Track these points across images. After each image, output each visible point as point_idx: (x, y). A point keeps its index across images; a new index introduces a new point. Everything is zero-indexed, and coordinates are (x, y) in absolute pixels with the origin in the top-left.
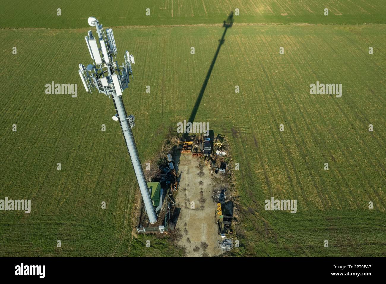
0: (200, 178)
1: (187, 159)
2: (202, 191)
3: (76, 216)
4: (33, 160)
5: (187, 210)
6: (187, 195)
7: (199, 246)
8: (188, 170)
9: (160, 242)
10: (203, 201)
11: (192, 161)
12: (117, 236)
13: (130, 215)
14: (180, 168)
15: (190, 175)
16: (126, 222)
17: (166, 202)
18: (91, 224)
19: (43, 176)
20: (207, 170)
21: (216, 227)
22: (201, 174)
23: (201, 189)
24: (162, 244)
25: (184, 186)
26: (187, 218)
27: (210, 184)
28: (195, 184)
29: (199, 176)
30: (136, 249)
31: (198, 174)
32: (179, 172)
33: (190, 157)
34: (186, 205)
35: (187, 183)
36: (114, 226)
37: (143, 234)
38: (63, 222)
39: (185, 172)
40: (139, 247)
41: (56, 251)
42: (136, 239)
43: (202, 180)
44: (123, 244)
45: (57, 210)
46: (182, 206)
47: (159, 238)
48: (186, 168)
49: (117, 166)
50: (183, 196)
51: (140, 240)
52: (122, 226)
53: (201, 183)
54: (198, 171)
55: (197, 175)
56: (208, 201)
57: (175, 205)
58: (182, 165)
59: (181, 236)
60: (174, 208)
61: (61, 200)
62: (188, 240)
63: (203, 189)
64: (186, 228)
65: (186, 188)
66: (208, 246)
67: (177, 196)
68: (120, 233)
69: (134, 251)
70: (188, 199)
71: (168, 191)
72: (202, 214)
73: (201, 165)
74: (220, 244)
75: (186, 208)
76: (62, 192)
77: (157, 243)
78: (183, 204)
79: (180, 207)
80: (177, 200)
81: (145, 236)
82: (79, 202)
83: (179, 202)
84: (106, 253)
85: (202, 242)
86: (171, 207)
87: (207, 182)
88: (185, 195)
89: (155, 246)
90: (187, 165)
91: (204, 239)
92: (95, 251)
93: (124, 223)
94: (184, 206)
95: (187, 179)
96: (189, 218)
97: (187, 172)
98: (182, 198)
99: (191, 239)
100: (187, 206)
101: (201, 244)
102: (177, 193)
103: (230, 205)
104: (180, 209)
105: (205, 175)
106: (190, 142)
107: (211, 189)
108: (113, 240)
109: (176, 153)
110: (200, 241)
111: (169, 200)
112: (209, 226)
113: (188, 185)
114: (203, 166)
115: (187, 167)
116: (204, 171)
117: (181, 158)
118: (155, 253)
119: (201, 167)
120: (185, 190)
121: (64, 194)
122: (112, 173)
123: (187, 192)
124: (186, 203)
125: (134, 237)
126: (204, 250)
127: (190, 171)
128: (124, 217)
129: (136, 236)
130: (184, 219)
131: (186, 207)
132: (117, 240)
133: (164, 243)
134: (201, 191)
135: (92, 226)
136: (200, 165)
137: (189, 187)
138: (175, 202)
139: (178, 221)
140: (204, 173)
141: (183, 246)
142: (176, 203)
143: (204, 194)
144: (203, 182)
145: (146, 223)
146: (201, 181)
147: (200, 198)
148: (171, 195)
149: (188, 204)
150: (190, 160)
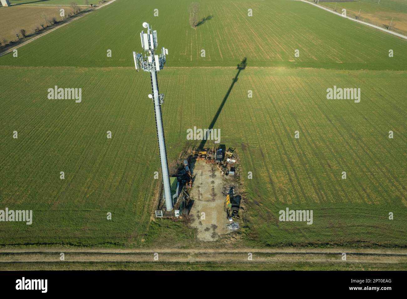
0: (212, 179)
1: (201, 165)
3: (100, 205)
4: (63, 164)
5: (200, 202)
7: (209, 227)
9: (176, 224)
10: (214, 195)
11: (206, 166)
12: (136, 220)
13: (149, 205)
14: (195, 171)
15: (204, 177)
16: (146, 210)
17: (181, 195)
18: (114, 211)
19: (71, 176)
20: (219, 173)
21: (225, 214)
22: (213, 176)
23: (213, 186)
24: (177, 225)
25: (198, 184)
26: (199, 207)
27: (221, 183)
28: (207, 183)
30: (153, 229)
31: (210, 176)
32: (194, 174)
33: (204, 164)
35: (200, 182)
36: (135, 213)
37: (160, 219)
38: (89, 209)
39: (199, 174)
40: (157, 228)
41: (82, 230)
42: (154, 222)
43: (213, 180)
44: (142, 225)
45: (84, 201)
46: (196, 199)
47: (174, 221)
48: (200, 171)
49: (138, 170)
50: (197, 192)
51: (157, 223)
52: (142, 212)
53: (213, 182)
54: (211, 174)
56: (218, 195)
57: (189, 198)
58: (196, 169)
59: (194, 220)
60: (189, 200)
61: (87, 194)
62: (200, 223)
63: (215, 187)
64: (198, 214)
65: (200, 186)
66: (217, 227)
67: (191, 192)
68: (140, 218)
69: (152, 231)
70: (201, 194)
71: (183, 188)
72: (213, 204)
73: (213, 169)
74: (228, 225)
75: (199, 200)
76: (88, 188)
77: (172, 225)
79: (194, 199)
80: (191, 194)
81: (162, 219)
82: (103, 195)
83: (193, 196)
84: (127, 232)
85: (212, 225)
86: (186, 199)
87: (218, 182)
88: (199, 191)
89: (171, 227)
90: (201, 169)
91: (214, 222)
92: (117, 231)
93: (143, 210)
94: (198, 198)
95: (200, 179)
96: (201, 207)
97: (201, 174)
99: (202, 223)
100: (200, 199)
101: (211, 225)
102: (191, 189)
103: (238, 198)
104: (194, 201)
105: (217, 177)
106: (204, 152)
107: (221, 186)
108: (133, 222)
109: (192, 160)
110: (211, 224)
111: (184, 194)
112: (219, 213)
113: (202, 184)
114: (215, 170)
116: (216, 174)
117: (196, 164)
118: (170, 232)
119: (213, 171)
120: (199, 187)
121: (90, 189)
122: (134, 174)
123: (200, 189)
124: (199, 196)
125: (152, 221)
126: (214, 230)
127: (204, 173)
128: (144, 206)
129: (154, 220)
130: (197, 208)
131: (199, 199)
132: (137, 223)
133: (179, 225)
134: (213, 188)
135: (115, 212)
136: (212, 169)
137: (203, 185)
140: (215, 176)
141: (196, 227)
142: (190, 197)
143: (215, 190)
144: (215, 181)
147: (211, 193)
148: (186, 190)
149: (201, 197)
150: (204, 166)
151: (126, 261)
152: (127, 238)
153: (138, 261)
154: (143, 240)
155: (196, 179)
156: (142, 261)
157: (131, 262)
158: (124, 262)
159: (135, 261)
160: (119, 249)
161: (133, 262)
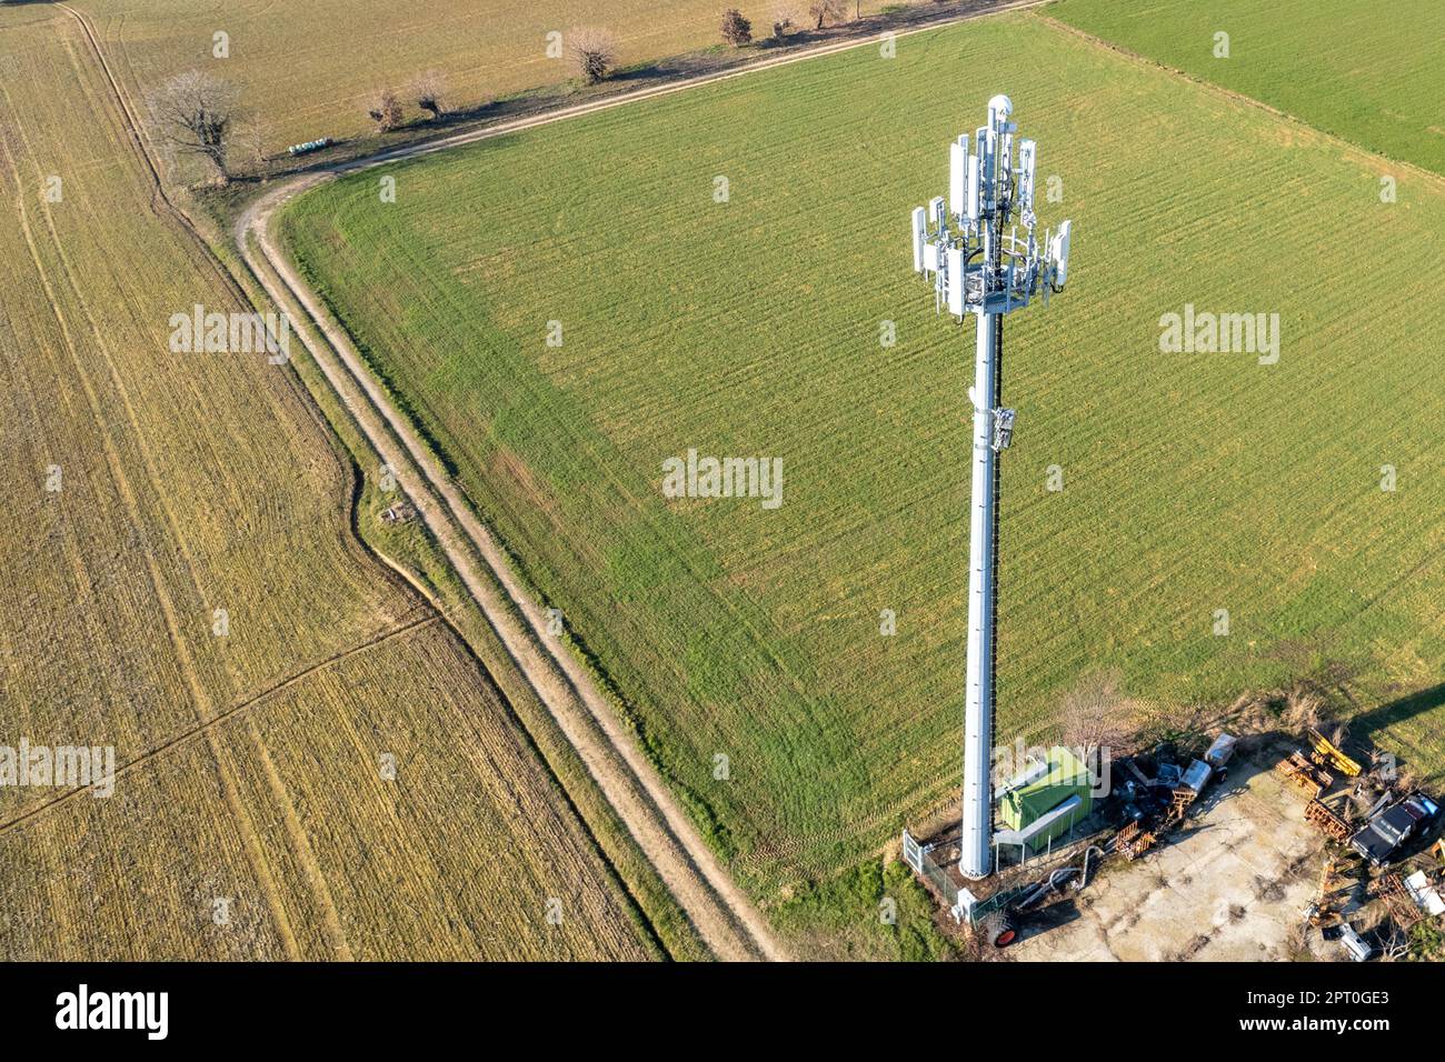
0: (1252, 897)
1: (1280, 807)
2: (1213, 939)
3: (819, 675)
4: (877, 464)
5: (1098, 941)
6: (1151, 901)
8: (1243, 839)
9: (928, 937)
11: (1290, 827)
12: (847, 812)
13: (934, 795)
14: (1224, 810)
15: (1232, 860)
16: (907, 803)
17: (1065, 856)
18: (828, 727)
19: (854, 520)
20: (1303, 897)
22: (1272, 891)
23: (1217, 930)
24: (926, 947)
25: (1171, 871)
27: (1263, 948)
28: (1214, 898)
29: (1258, 891)
30: (851, 887)
31: (1259, 880)
32: (1209, 818)
33: (1297, 811)
34: (1112, 924)
35: (1190, 870)
36: (868, 783)
37: (909, 873)
38: (780, 662)
39: (1224, 836)
40: (864, 893)
42: (881, 868)
43: (1248, 909)
44: (841, 844)
45: (799, 627)
46: (1098, 916)
47: (935, 925)
48: (1242, 827)
49: (1047, 644)
50: (1135, 894)
51: (885, 878)
52: (886, 801)
53: (1238, 914)
54: (1271, 875)
55: (1253, 881)
57: (1078, 893)
58: (1240, 806)
60: (1068, 897)
61: (829, 611)
63: (1221, 937)
65: (1171, 882)
67: (1113, 877)
68: (864, 812)
69: (844, 888)
70: (1138, 916)
71: (1104, 835)
73: (1307, 864)
75: (1103, 932)
76: (853, 593)
77: (914, 930)
78: (1106, 916)
79: (1086, 913)
80: (1100, 885)
81: (909, 881)
82: (858, 650)
83: (1100, 898)
84: (783, 823)
86: (1061, 886)
87: (1262, 931)
88: (1145, 897)
89: (904, 931)
90: (1257, 823)
92: (769, 795)
93: (899, 799)
94: (1105, 921)
95: (1206, 859)
97: (1232, 842)
98: (1126, 895)
100: (1110, 932)
102: (1128, 866)
104: (1077, 915)
105: (1282, 907)
106: (1351, 762)
108: (831, 810)
109: (1266, 757)
111: (1076, 861)
113: (1188, 880)
114: (1306, 874)
115: (1250, 826)
116: (1290, 891)
117: (1259, 781)
118: (881, 948)
119: (1298, 868)
120: (1162, 882)
121: (851, 602)
122: (1017, 651)
123: (1157, 895)
124: (1118, 919)
125: (882, 856)
127: (1246, 847)
128: (915, 787)
129: (888, 860)
131: (1105, 931)
132: (838, 823)
133: (932, 949)
134: (1207, 934)
135: (827, 733)
136: (1301, 861)
137: (1183, 890)
138: (1088, 883)
139: (1033, 939)
140: (1281, 896)
142: (1090, 890)
143: (1205, 954)
144: (1247, 915)
145: (949, 854)
146: (1243, 910)
147: (1178, 949)
148: (1101, 853)
149: (1119, 927)
150: (1284, 818)
151: (686, 907)
152: (763, 842)
153: (707, 940)
154: (787, 892)
155: (1187, 843)
156: (715, 950)
157: (691, 923)
158: (676, 905)
159: (701, 931)
160: (710, 857)
161: (694, 931)
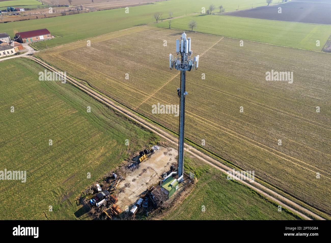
0: (131, 184)
1: (122, 203)
2: (138, 175)
5: (157, 172)
6: (149, 180)
7: (168, 155)
8: (131, 195)
10: (145, 170)
11: (121, 199)
12: (208, 186)
13: (193, 193)
14: (134, 200)
15: (134, 190)
16: (197, 190)
18: (222, 205)
21: (152, 156)
22: (127, 185)
23: (138, 177)
25: (145, 186)
26: (161, 169)
27: (130, 176)
28: (138, 182)
29: (130, 185)
31: (129, 187)
32: (137, 198)
33: (119, 202)
34: (155, 175)
35: (142, 187)
36: (207, 193)
39: (135, 195)
40: (198, 172)
43: (132, 181)
44: (205, 180)
46: (158, 176)
48: (131, 197)
50: (152, 181)
51: (195, 176)
52: (202, 190)
53: (134, 180)
54: (127, 188)
55: (130, 186)
56: (142, 169)
58: (130, 202)
59: (172, 164)
62: (170, 160)
63: (137, 176)
64: (167, 165)
65: (145, 184)
66: (164, 152)
67: (156, 183)
68: (205, 186)
69: (201, 172)
70: (151, 177)
72: (152, 165)
73: (120, 191)
74: (158, 149)
75: (157, 174)
78: (157, 177)
79: (160, 176)
80: (158, 181)
83: (158, 179)
84: (218, 181)
87: (129, 179)
88: (150, 180)
91: (163, 156)
92: (224, 187)
94: (157, 175)
95: (139, 189)
96: (161, 168)
97: (133, 194)
98: (153, 180)
100: (156, 174)
105: (126, 183)
107: (133, 173)
108: (211, 186)
110: (166, 156)
112: (155, 158)
113: (142, 185)
114: (120, 189)
115: (129, 198)
116: (123, 186)
117: (126, 208)
118: (191, 165)
119: (122, 190)
120: (147, 184)
123: (148, 181)
124: (154, 176)
125: (198, 179)
126: (167, 152)
127: (130, 193)
128: (197, 194)
130: (164, 169)
134: (139, 176)
136: (121, 192)
137: (143, 183)
138: (160, 181)
139: (168, 171)
141: (175, 159)
143: (140, 173)
144: (132, 180)
145: (186, 182)
146: (133, 181)
147: (144, 173)
149: (154, 175)
151: (225, 165)
155: (142, 192)
157: (222, 163)
